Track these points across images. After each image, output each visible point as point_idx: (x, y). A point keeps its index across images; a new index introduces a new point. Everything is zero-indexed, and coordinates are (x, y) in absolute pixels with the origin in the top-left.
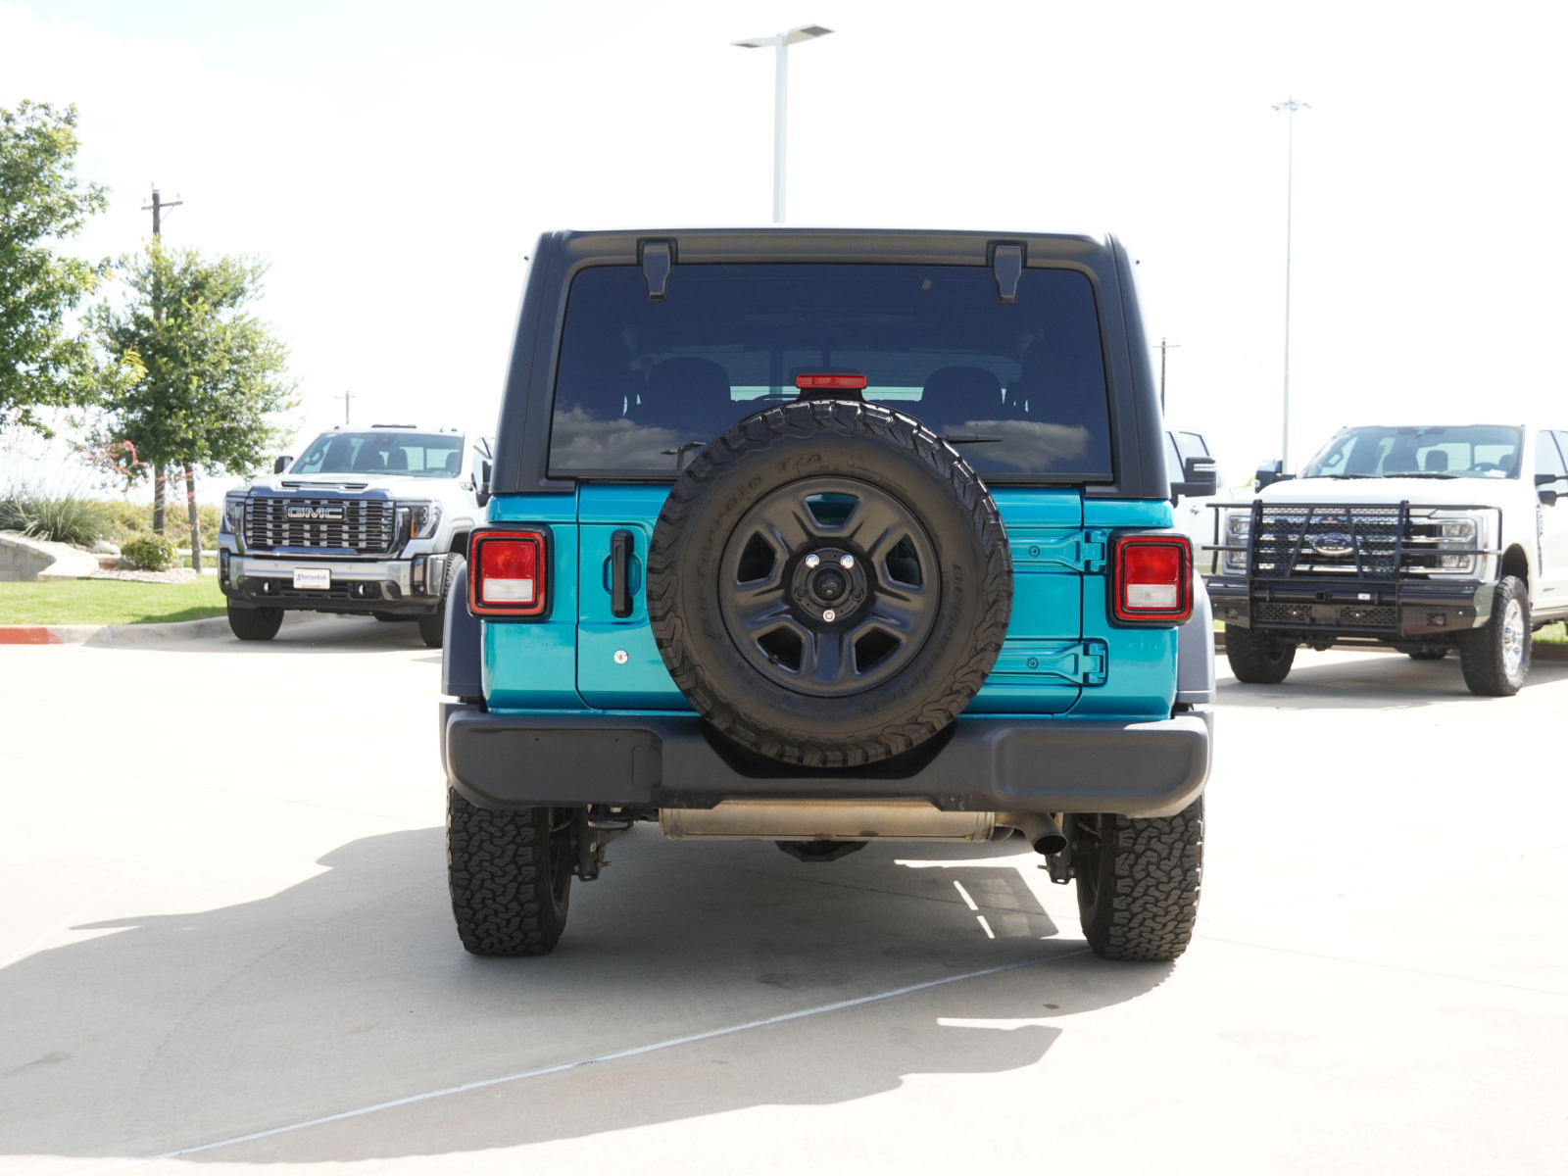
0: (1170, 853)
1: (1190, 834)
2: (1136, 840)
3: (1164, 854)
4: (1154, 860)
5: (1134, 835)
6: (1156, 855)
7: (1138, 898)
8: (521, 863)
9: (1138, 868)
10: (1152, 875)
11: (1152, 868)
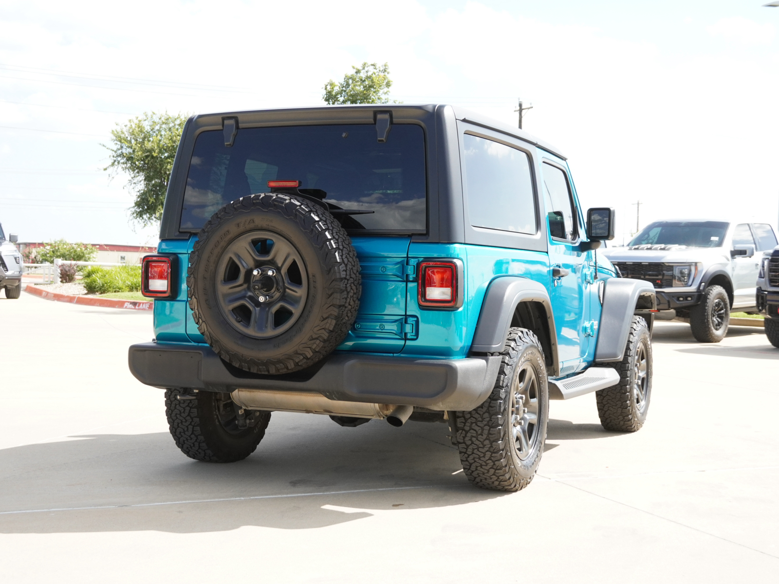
0: (482, 432)
1: (492, 422)
2: (465, 423)
3: (479, 432)
4: (475, 435)
5: (464, 421)
6: (475, 432)
7: (470, 455)
8: (192, 416)
9: (467, 439)
10: (474, 443)
11: (474, 439)
